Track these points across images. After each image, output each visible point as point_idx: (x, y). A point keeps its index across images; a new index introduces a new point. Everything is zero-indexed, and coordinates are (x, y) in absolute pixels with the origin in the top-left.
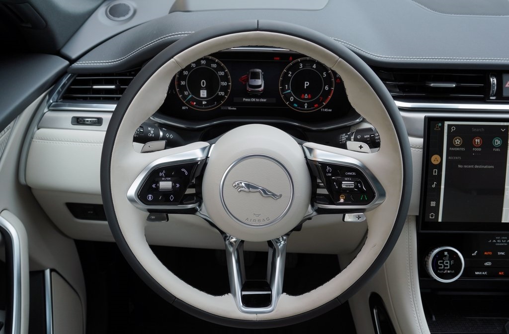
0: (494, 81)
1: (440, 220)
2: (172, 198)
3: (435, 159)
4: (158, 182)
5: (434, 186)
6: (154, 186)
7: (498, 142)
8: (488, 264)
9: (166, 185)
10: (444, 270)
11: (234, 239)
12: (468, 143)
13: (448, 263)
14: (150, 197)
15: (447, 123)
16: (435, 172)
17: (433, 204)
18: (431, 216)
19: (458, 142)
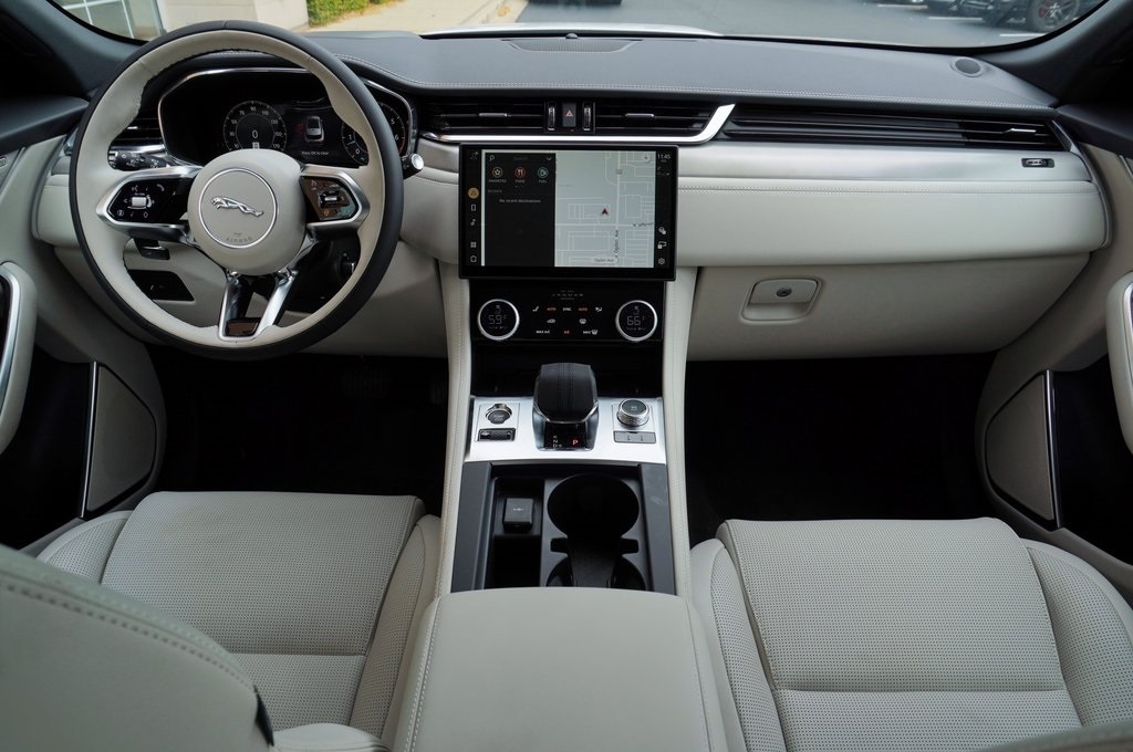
0: (552, 111)
1: (483, 264)
2: (146, 215)
3: (473, 193)
4: (129, 198)
5: (473, 224)
6: (125, 201)
7: (543, 172)
8: (552, 321)
9: (139, 201)
10: (495, 325)
11: (234, 273)
12: (509, 175)
13: (500, 318)
14: (121, 213)
15: (484, 152)
16: (473, 208)
17: (473, 245)
18: (473, 260)
19: (497, 172)
